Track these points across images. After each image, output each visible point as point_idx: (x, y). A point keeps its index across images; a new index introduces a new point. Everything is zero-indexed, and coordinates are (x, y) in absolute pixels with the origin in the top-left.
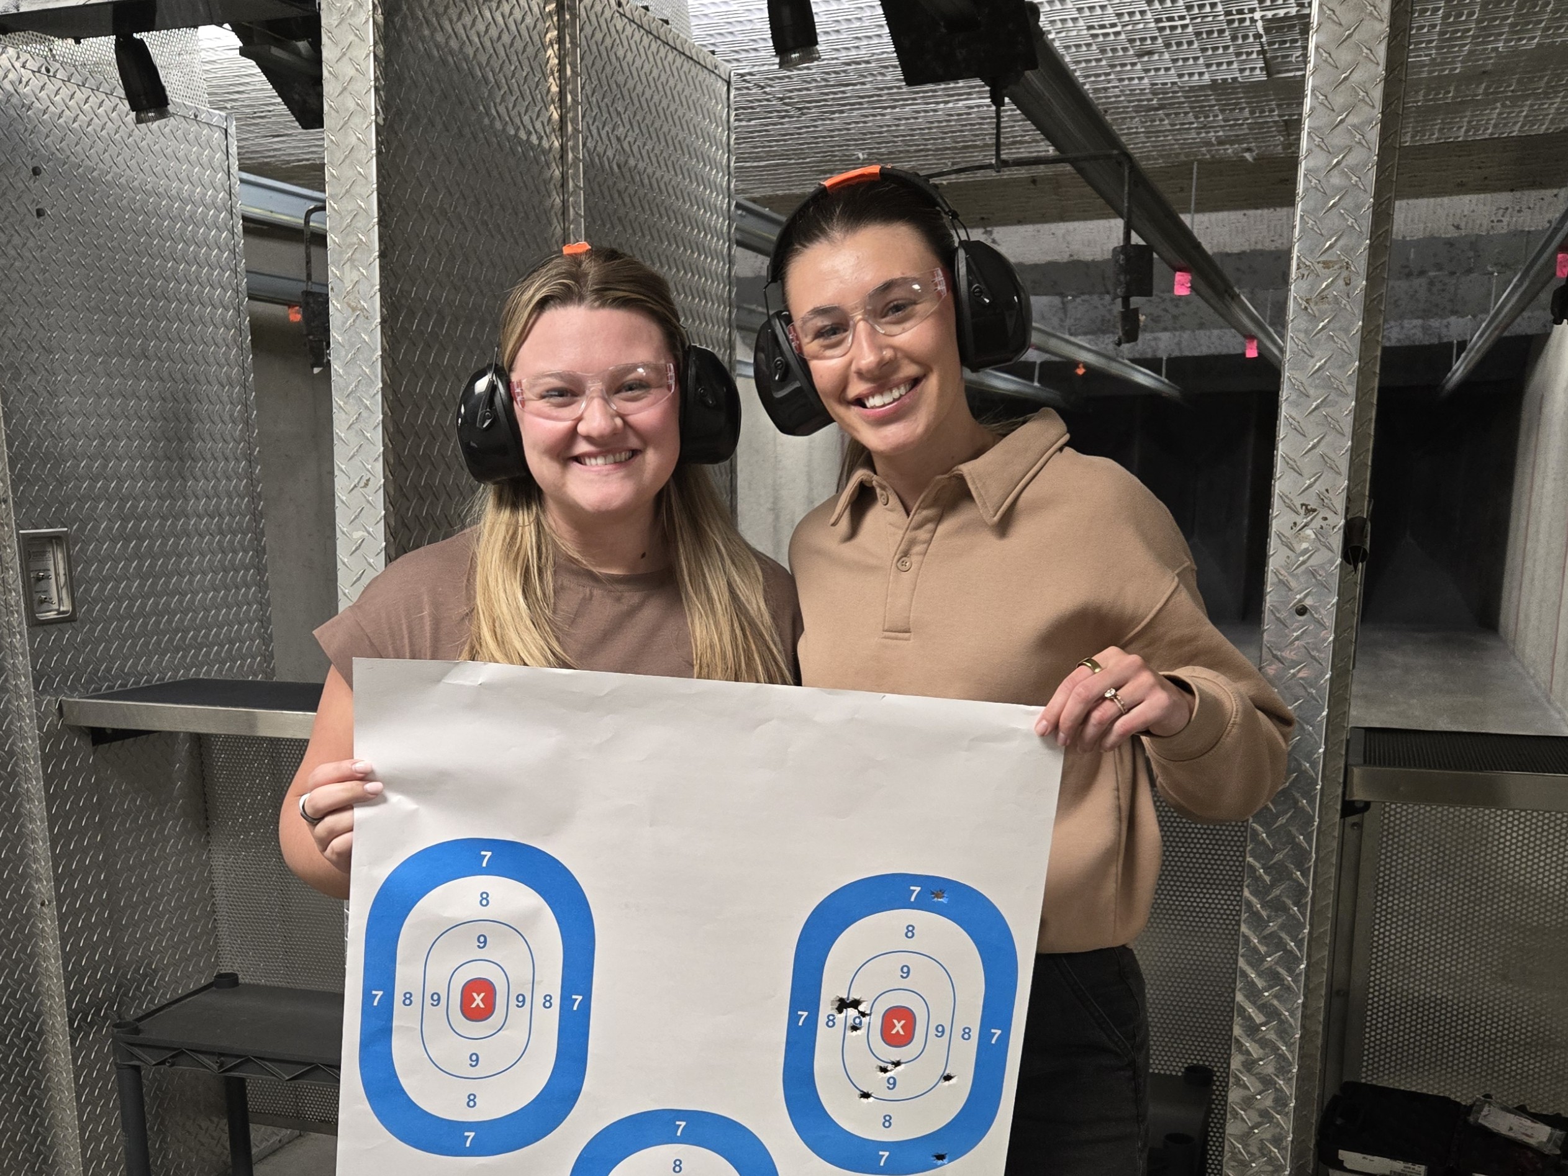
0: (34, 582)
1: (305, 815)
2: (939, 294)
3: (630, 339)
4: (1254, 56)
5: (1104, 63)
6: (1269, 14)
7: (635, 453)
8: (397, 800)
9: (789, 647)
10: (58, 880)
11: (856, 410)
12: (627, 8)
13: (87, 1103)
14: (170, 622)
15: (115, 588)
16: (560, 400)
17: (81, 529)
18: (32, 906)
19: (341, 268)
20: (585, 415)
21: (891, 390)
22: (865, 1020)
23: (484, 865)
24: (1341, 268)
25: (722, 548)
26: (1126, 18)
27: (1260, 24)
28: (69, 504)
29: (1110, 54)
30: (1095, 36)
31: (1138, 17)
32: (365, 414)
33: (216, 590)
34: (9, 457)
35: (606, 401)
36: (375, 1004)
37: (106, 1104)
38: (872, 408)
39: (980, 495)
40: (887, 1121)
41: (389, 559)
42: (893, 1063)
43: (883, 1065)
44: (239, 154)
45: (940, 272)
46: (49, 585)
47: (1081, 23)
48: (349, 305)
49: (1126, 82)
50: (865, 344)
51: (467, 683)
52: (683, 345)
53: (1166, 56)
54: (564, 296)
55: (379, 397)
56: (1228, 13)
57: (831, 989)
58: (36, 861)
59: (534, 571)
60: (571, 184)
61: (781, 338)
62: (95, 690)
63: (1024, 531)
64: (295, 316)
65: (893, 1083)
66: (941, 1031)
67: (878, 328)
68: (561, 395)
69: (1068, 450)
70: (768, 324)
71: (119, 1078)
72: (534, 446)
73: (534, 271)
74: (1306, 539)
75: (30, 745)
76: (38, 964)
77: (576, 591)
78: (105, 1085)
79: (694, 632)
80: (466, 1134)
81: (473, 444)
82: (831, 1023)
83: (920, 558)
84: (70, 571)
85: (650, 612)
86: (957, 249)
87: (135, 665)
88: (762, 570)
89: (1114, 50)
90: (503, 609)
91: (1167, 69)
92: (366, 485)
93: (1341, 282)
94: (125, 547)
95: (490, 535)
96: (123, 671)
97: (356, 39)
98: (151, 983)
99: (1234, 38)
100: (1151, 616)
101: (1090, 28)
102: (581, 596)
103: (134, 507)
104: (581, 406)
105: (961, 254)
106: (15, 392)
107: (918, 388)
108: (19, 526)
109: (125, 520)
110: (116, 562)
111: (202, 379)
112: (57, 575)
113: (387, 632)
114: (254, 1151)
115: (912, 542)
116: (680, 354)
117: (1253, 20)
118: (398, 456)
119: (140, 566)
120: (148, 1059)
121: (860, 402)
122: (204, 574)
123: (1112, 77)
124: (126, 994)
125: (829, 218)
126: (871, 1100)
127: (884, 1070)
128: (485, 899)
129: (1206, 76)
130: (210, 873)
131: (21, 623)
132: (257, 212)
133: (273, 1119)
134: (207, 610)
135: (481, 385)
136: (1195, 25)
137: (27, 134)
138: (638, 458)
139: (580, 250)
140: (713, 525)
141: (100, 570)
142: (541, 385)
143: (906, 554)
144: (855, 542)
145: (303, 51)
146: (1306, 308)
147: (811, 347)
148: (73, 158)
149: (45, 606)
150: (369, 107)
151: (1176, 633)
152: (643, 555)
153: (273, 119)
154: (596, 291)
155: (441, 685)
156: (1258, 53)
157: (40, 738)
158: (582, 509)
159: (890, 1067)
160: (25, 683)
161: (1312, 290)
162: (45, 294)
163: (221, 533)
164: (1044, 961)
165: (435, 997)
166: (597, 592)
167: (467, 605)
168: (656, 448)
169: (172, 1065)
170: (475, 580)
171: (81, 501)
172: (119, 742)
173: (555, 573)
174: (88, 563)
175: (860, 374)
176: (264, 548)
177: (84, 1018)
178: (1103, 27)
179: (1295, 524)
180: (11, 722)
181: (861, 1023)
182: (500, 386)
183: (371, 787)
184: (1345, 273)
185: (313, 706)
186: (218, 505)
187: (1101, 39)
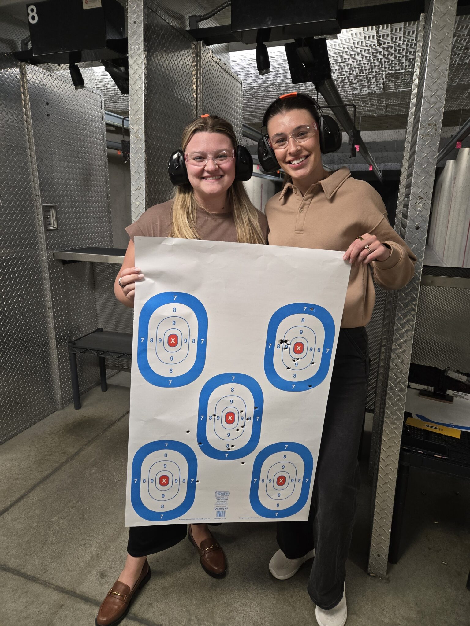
0: (46, 219)
1: (120, 284)
2: (315, 130)
3: (221, 142)
4: (381, 85)
5: (340, 87)
6: (387, 72)
7: (222, 176)
8: (147, 279)
9: (266, 237)
10: (53, 302)
11: (288, 165)
12: (215, 58)
13: (61, 363)
14: (84, 231)
15: (69, 221)
16: (199, 160)
17: (60, 205)
18: (46, 309)
19: (133, 125)
20: (207, 164)
21: (299, 159)
22: (289, 346)
23: (175, 300)
24: (434, 126)
25: (247, 207)
26: (348, 73)
27: (384, 75)
28: (57, 197)
29: (342, 84)
30: (339, 78)
31: (351, 72)
32: (140, 168)
33: (98, 223)
34: (40, 183)
35: (213, 160)
36: (142, 342)
37: (66, 363)
38: (294, 164)
39: (326, 190)
40: (295, 376)
41: (146, 210)
42: (297, 359)
43: (294, 359)
44: (105, 108)
45: (315, 124)
46: (51, 220)
47: (336, 74)
48: (136, 136)
49: (346, 93)
50: (292, 145)
51: (169, 244)
52: (237, 144)
53: (358, 85)
54: (201, 129)
55: (144, 163)
56: (376, 72)
57: (279, 336)
58: (47, 296)
59: (190, 212)
60: (199, 107)
61: (266, 142)
62: (63, 249)
63: (338, 201)
64: (120, 153)
65: (296, 365)
66: (311, 349)
67: (296, 140)
68: (200, 159)
69: (351, 178)
70: (262, 139)
71: (70, 356)
72: (191, 174)
73: (193, 122)
74: (420, 206)
75: (45, 264)
76: (47, 325)
77: (203, 218)
78: (66, 358)
79: (238, 232)
80: (170, 381)
81: (173, 174)
82: (278, 347)
83: (307, 209)
84: (57, 216)
85: (225, 225)
86: (320, 117)
87: (75, 243)
88: (258, 214)
89: (344, 83)
90: (181, 223)
91: (357, 89)
92: (140, 189)
93: (434, 130)
94: (72, 210)
95: (177, 200)
96: (71, 244)
97: (139, 57)
98: (79, 330)
99: (376, 80)
100: (376, 226)
101: (338, 76)
102: (204, 219)
103: (75, 199)
104: (206, 162)
105: (322, 119)
106: (41, 165)
107: (308, 158)
108: (42, 203)
109: (72, 202)
110: (70, 214)
111: (94, 164)
112: (53, 217)
113: (146, 229)
114: (107, 376)
115: (304, 205)
116: (236, 147)
117: (382, 74)
118: (149, 181)
119: (76, 216)
120: (78, 352)
121: (290, 162)
122: (94, 218)
123: (342, 91)
124: (72, 333)
125: (281, 107)
126: (290, 369)
127: (294, 361)
128: (175, 310)
129: (368, 91)
130: (95, 300)
131: (43, 230)
132: (109, 122)
133: (112, 368)
134: (95, 228)
135: (175, 156)
136: (366, 75)
137: (45, 93)
138: (222, 178)
139: (206, 116)
140: (244, 200)
141: (65, 216)
142: (193, 155)
143: (302, 208)
144: (285, 205)
145: (122, 70)
146: (422, 138)
147: (275, 145)
148: (58, 101)
149: (49, 226)
150: (142, 78)
151: (383, 232)
152: (223, 208)
153: (114, 98)
154: (211, 128)
155: (161, 245)
156: (382, 84)
157: (48, 262)
158: (205, 193)
159: (296, 360)
160: (44, 247)
161: (424, 133)
162: (50, 138)
163: (99, 207)
164: (343, 330)
165: (160, 340)
166: (209, 218)
167: (170, 221)
168: (228, 175)
169: (85, 353)
170: (173, 214)
171: (60, 197)
172: (70, 264)
173: (197, 213)
174: (62, 214)
175: (290, 154)
176: (111, 212)
177: (60, 340)
178: (341, 75)
179: (416, 202)
180: (40, 258)
181: (287, 347)
182: (181, 156)
183: (140, 276)
184: (435, 127)
185: (124, 255)
186: (98, 199)
187: (340, 79)
